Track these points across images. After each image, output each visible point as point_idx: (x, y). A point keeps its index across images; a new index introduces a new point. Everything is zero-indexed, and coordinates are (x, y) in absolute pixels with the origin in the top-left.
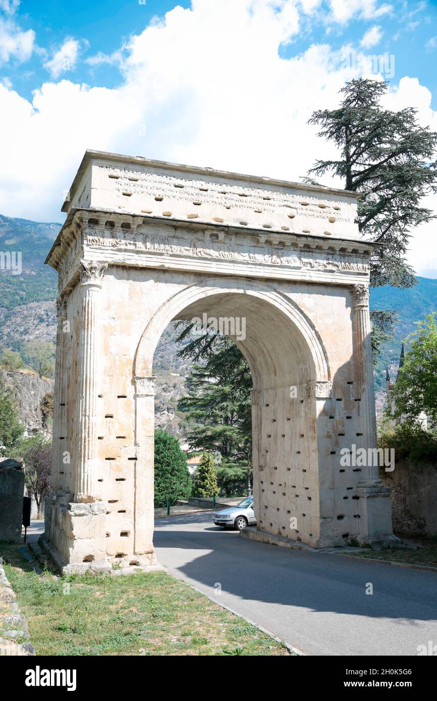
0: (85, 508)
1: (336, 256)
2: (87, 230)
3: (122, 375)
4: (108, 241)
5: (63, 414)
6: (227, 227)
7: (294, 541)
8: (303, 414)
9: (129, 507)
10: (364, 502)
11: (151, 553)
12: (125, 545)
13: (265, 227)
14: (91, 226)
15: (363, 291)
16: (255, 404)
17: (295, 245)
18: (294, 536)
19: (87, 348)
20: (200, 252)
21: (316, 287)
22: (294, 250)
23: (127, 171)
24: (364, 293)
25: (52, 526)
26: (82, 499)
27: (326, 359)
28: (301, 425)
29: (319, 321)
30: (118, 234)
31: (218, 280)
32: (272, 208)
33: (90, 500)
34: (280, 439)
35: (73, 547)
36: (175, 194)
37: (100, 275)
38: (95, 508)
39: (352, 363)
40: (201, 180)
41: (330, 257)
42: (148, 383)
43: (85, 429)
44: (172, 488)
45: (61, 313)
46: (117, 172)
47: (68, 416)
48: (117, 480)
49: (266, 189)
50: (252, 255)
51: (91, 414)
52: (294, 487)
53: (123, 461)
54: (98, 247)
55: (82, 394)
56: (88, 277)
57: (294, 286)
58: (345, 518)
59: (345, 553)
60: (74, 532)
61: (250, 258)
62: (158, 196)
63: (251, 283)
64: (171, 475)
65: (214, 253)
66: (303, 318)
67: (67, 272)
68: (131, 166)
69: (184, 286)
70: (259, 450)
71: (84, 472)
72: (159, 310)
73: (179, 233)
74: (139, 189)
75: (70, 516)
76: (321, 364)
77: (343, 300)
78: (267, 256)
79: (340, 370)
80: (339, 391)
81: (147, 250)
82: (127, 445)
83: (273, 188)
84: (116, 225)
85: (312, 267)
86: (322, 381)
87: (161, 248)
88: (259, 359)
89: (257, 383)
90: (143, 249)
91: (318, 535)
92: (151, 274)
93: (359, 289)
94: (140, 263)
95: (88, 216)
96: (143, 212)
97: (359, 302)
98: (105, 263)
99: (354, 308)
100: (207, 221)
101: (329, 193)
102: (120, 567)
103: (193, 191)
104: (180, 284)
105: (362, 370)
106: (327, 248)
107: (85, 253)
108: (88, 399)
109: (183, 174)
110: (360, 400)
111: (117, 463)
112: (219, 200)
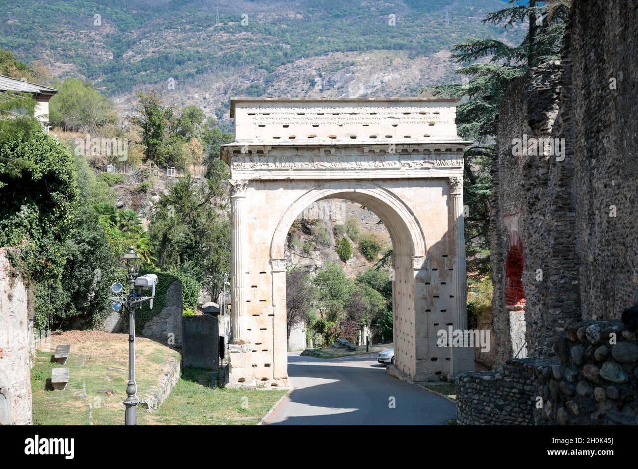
0: (238, 348)
1: (432, 156)
2: (233, 159)
3: (263, 258)
4: (248, 165)
7: (407, 376)
8: (410, 280)
9: (270, 348)
11: (286, 378)
12: (268, 373)
13: (371, 137)
14: (236, 155)
15: (456, 182)
19: (236, 241)
20: (317, 165)
21: (416, 181)
22: (394, 155)
23: (261, 108)
24: (456, 184)
26: (237, 342)
27: (424, 238)
28: (410, 288)
29: (418, 208)
31: (333, 184)
32: (378, 121)
33: (242, 342)
34: (403, 296)
35: (231, 373)
36: (298, 120)
37: (244, 189)
38: (245, 348)
40: (318, 107)
41: (426, 156)
42: (281, 263)
43: (237, 296)
46: (253, 110)
48: (261, 329)
49: (372, 106)
50: (358, 163)
51: (240, 286)
52: (408, 335)
53: (265, 317)
54: (241, 169)
55: (234, 273)
56: (235, 192)
57: (396, 182)
58: (438, 360)
60: (232, 363)
61: (357, 165)
62: (285, 124)
63: (360, 183)
65: (328, 165)
66: (404, 207)
68: (264, 104)
69: (308, 191)
70: (395, 304)
71: (237, 324)
72: (288, 209)
73: (300, 153)
74: (270, 121)
75: (229, 353)
76: (419, 242)
77: (440, 189)
78: (371, 163)
80: (435, 263)
81: (277, 168)
82: (267, 306)
83: (378, 104)
84: (253, 153)
85: (410, 167)
86: (419, 256)
87: (287, 165)
90: (274, 167)
91: (415, 372)
92: (282, 183)
93: (453, 181)
94: (271, 178)
95: (232, 150)
96: (274, 138)
97: (453, 191)
98: (246, 180)
99: (450, 195)
100: (323, 139)
101: (429, 101)
102: (264, 387)
103: (312, 116)
104: (303, 189)
105: (454, 246)
106: (422, 151)
107: (233, 175)
108: (238, 276)
109: (304, 104)
110: (453, 269)
111: (261, 318)
112: (333, 121)
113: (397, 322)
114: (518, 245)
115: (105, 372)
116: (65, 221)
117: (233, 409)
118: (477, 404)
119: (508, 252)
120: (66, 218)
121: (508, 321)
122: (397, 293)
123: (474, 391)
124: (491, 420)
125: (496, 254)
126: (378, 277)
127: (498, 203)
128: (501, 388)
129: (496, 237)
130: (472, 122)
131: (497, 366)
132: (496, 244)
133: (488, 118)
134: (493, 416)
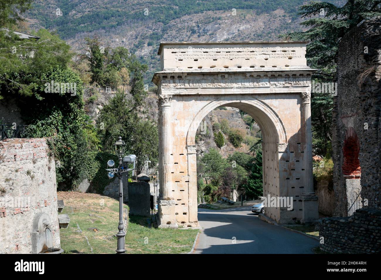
0: (166, 203)
1: (290, 79)
2: (162, 81)
3: (181, 145)
4: (172, 85)
6: (228, 72)
7: (274, 221)
8: (276, 159)
9: (186, 203)
11: (197, 222)
12: (185, 218)
13: (251, 67)
14: (164, 79)
15: (306, 96)
16: (263, 150)
17: (266, 76)
18: (274, 219)
19: (165, 134)
20: (216, 85)
21: (280, 95)
22: (266, 78)
23: (180, 49)
24: (306, 97)
26: (165, 198)
27: (285, 132)
28: (275, 164)
29: (281, 113)
31: (226, 97)
32: (255, 56)
33: (169, 199)
34: (270, 170)
35: (162, 218)
36: (204, 56)
37: (169, 101)
38: (171, 203)
39: (300, 133)
40: (217, 47)
41: (287, 79)
42: (193, 148)
43: (165, 169)
46: (175, 50)
48: (181, 191)
49: (252, 47)
50: (243, 83)
51: (168, 163)
52: (274, 194)
53: (183, 183)
54: (167, 88)
55: (164, 154)
56: (164, 102)
57: (267, 96)
58: (294, 210)
60: (162, 212)
61: (242, 85)
62: (195, 59)
63: (243, 97)
65: (223, 85)
66: (272, 112)
68: (182, 46)
69: (210, 101)
70: (264, 175)
71: (165, 188)
72: (197, 114)
73: (205, 77)
74: (186, 56)
76: (282, 135)
77: (296, 100)
78: (251, 83)
79: (293, 137)
80: (292, 148)
81: (190, 87)
82: (184, 176)
83: (256, 45)
84: (175, 77)
85: (276, 86)
86: (282, 143)
87: (197, 85)
90: (188, 87)
91: (279, 218)
92: (193, 97)
93: (304, 95)
94: (187, 93)
95: (162, 75)
96: (188, 68)
97: (304, 101)
98: (171, 95)
99: (302, 104)
100: (220, 68)
101: (289, 43)
102: (183, 227)
103: (213, 54)
104: (207, 100)
105: (305, 137)
106: (284, 75)
107: (162, 92)
108: (166, 156)
109: (208, 46)
110: (304, 152)
111: (180, 184)
112: (226, 57)
113: (266, 186)
114: (354, 136)
115: (88, 217)
116: (77, 121)
117: (171, 241)
118: (335, 238)
119: (345, 141)
120: (77, 119)
121: (345, 185)
122: (266, 168)
123: (334, 229)
124: (346, 248)
125: (336, 142)
126: (242, 158)
127: (337, 109)
128: (353, 228)
129: (336, 131)
130: (313, 57)
131: (337, 214)
132: (337, 136)
133: (324, 54)
134: (347, 245)
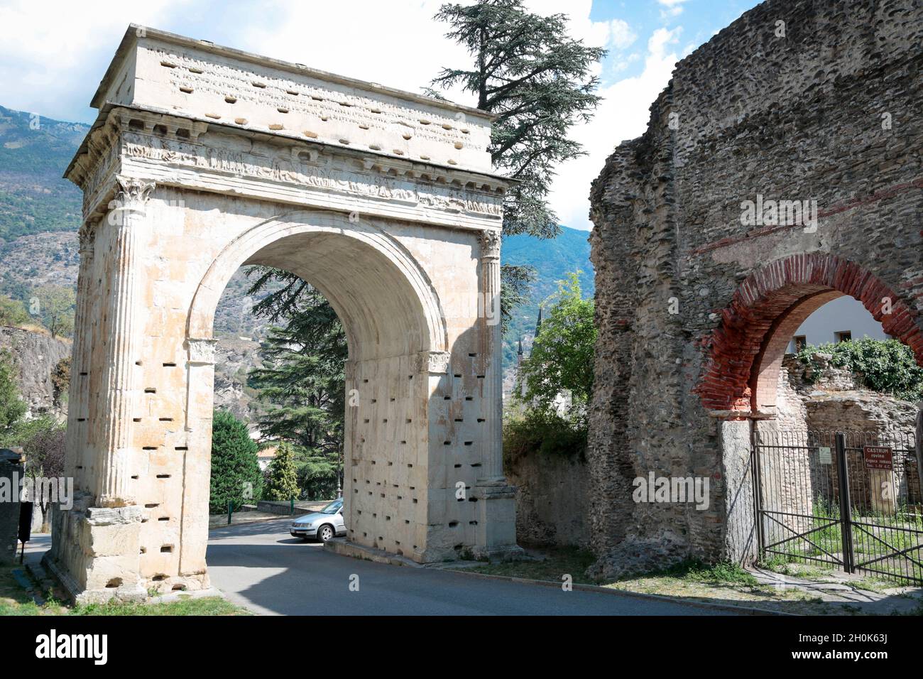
0: (111, 515)
1: (461, 193)
2: (127, 136)
3: (171, 336)
4: (157, 152)
5: (84, 387)
6: (323, 144)
7: (394, 555)
8: (411, 393)
9: (175, 513)
10: (482, 505)
11: (203, 573)
12: (167, 564)
13: (371, 148)
14: (134, 129)
15: (494, 239)
16: (349, 379)
17: (410, 174)
18: (393, 548)
19: (122, 297)
20: (284, 175)
21: (435, 231)
22: (408, 181)
23: (187, 59)
24: (493, 242)
25: (63, 540)
26: (108, 502)
27: (444, 324)
28: (408, 407)
29: (437, 275)
30: (171, 144)
31: (307, 215)
32: (383, 125)
33: (119, 503)
34: (380, 424)
35: (92, 568)
36: (253, 95)
37: (144, 199)
38: (126, 515)
39: (476, 330)
40: (290, 80)
41: (454, 192)
42: (206, 348)
43: (115, 407)
44: (235, 489)
45: (85, 248)
46: (172, 59)
47: (91, 390)
48: (158, 476)
49: (375, 99)
50: (353, 184)
51: (124, 387)
52: (397, 486)
53: (167, 452)
54: (141, 159)
55: (113, 359)
56: (126, 200)
57: (406, 228)
58: (459, 524)
59: (457, 569)
60: (94, 547)
61: (350, 187)
62: (229, 97)
64: (236, 472)
65: (303, 179)
66: (417, 269)
67: (96, 192)
68: (192, 53)
69: (264, 220)
70: (353, 440)
71: (111, 466)
72: (225, 249)
73: (256, 149)
74: (203, 84)
75: (90, 526)
76: (437, 330)
77: (467, 249)
78: (373, 187)
79: (461, 338)
80: (458, 365)
81: (212, 168)
82: (174, 430)
83: (384, 98)
84: (169, 131)
85: (430, 204)
86: (438, 351)
87: (231, 167)
88: (358, 321)
89: (354, 352)
90: (206, 166)
91: (424, 547)
92: (216, 200)
93: (489, 236)
94: (200, 186)
95: (129, 116)
96: (208, 116)
97: (487, 253)
98: (153, 181)
99: (483, 259)
100: (295, 134)
101: (456, 110)
102: (159, 593)
103: (278, 94)
104: (255, 216)
105: (489, 339)
106: (451, 181)
107: (123, 167)
108: (120, 366)
109: (265, 70)
110: (484, 377)
111: (160, 454)
112: (313, 109)
121: (718, 438)
127: (674, 234)
